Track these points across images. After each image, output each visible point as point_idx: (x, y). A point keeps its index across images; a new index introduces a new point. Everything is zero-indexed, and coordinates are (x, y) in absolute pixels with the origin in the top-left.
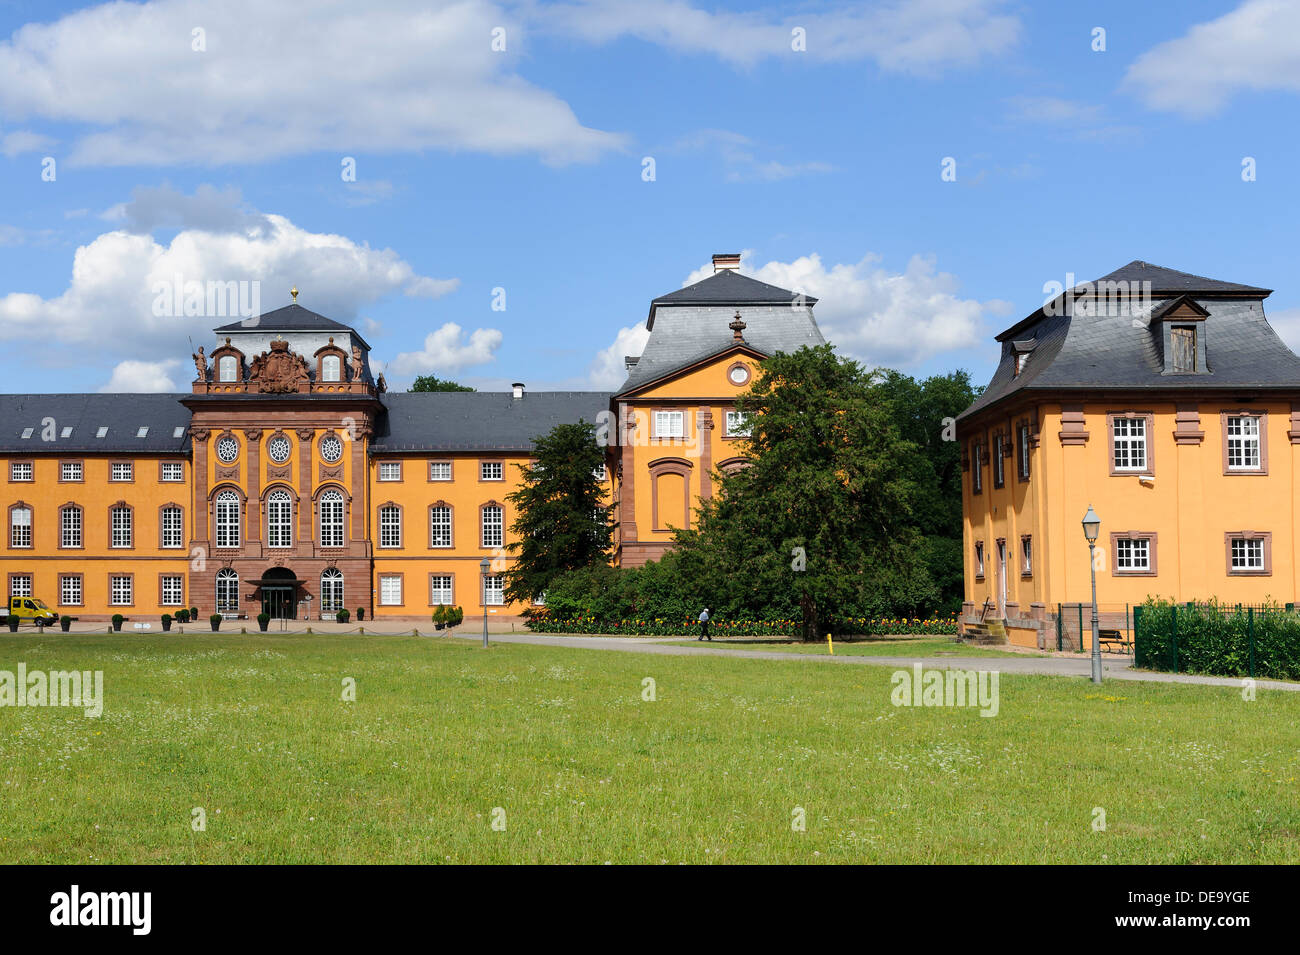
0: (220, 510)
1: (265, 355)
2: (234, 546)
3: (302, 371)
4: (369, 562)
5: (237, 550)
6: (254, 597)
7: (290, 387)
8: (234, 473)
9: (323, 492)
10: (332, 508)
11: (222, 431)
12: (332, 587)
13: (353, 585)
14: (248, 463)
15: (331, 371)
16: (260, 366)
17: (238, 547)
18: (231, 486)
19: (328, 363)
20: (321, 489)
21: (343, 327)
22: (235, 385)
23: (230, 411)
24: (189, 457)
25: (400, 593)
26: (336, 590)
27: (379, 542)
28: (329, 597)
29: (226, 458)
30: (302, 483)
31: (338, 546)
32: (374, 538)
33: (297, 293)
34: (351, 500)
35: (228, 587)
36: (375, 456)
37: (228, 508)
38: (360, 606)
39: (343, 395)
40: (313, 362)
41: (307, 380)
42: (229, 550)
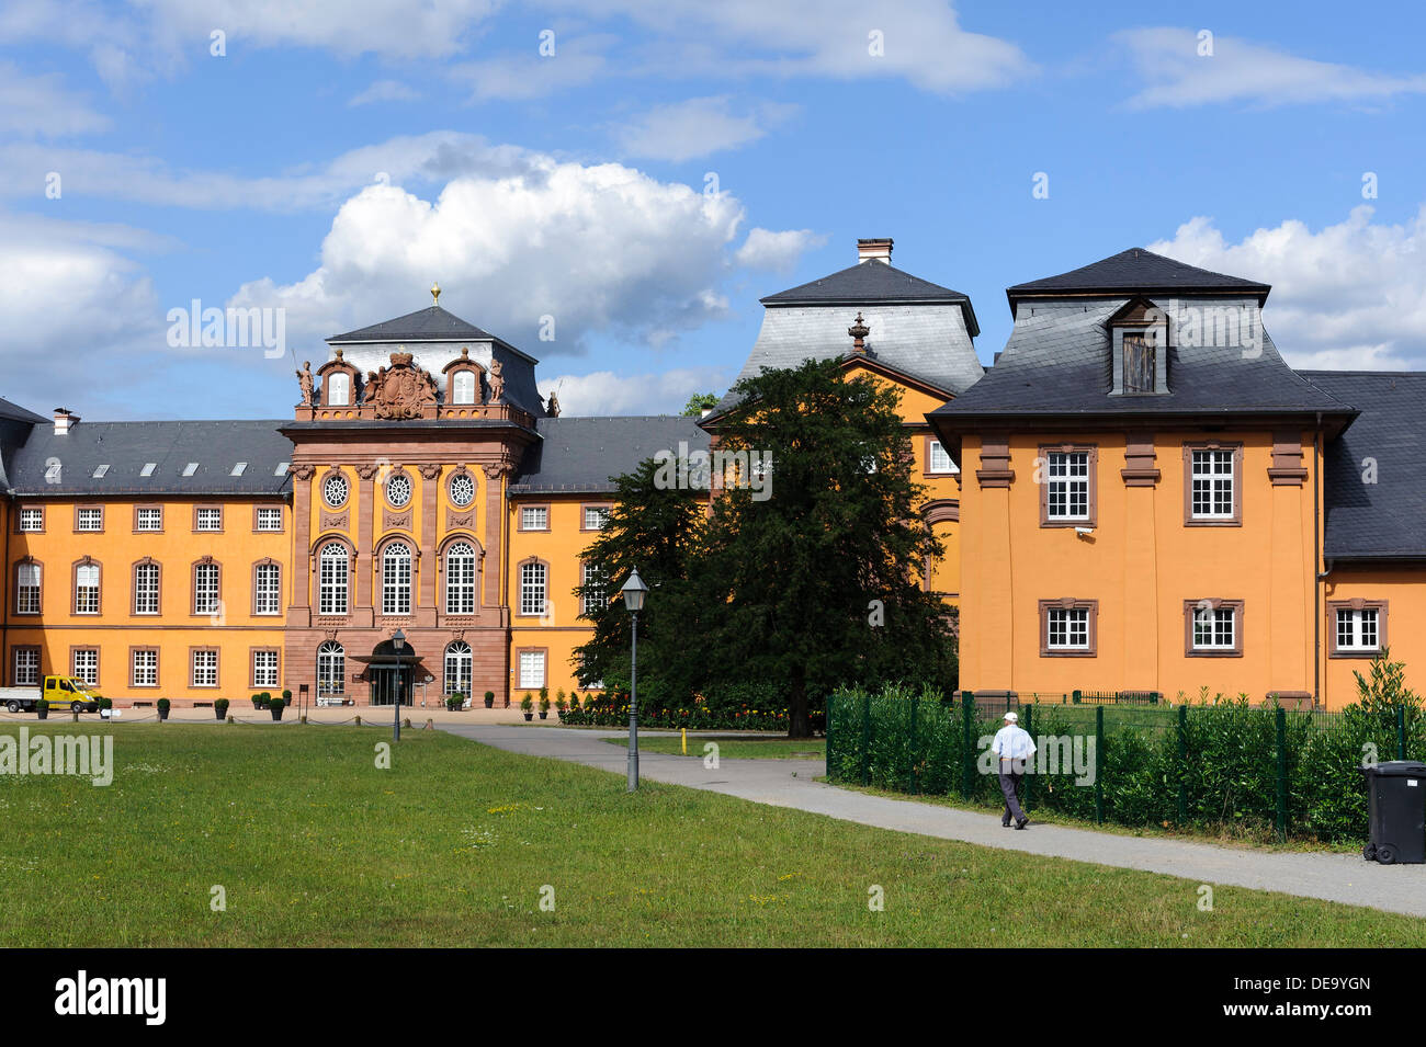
0: (324, 568)
1: (383, 371)
2: (341, 613)
3: (428, 391)
4: (504, 634)
5: (343, 618)
6: (362, 678)
7: (413, 412)
8: (342, 521)
9: (450, 544)
10: (461, 564)
11: (328, 468)
12: (459, 665)
13: (484, 662)
14: (360, 508)
15: (464, 390)
16: (377, 385)
17: (345, 614)
18: (338, 537)
19: (460, 381)
20: (447, 540)
21: (483, 335)
22: (347, 409)
23: (339, 442)
24: (289, 500)
25: (542, 674)
26: (463, 669)
27: (518, 608)
28: (455, 678)
29: (334, 502)
30: (424, 534)
31: (468, 613)
32: (512, 604)
33: (439, 292)
34: (483, 554)
35: (332, 665)
36: (515, 499)
37: (335, 565)
38: (490, 689)
39: (476, 422)
40: (443, 379)
41: (434, 403)
42: (334, 618)
